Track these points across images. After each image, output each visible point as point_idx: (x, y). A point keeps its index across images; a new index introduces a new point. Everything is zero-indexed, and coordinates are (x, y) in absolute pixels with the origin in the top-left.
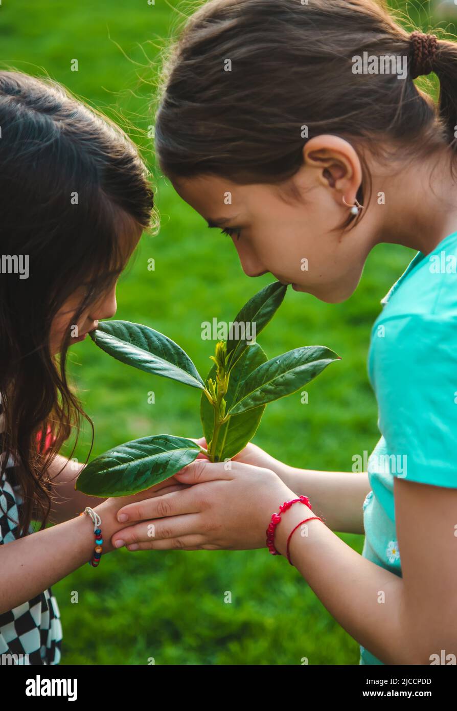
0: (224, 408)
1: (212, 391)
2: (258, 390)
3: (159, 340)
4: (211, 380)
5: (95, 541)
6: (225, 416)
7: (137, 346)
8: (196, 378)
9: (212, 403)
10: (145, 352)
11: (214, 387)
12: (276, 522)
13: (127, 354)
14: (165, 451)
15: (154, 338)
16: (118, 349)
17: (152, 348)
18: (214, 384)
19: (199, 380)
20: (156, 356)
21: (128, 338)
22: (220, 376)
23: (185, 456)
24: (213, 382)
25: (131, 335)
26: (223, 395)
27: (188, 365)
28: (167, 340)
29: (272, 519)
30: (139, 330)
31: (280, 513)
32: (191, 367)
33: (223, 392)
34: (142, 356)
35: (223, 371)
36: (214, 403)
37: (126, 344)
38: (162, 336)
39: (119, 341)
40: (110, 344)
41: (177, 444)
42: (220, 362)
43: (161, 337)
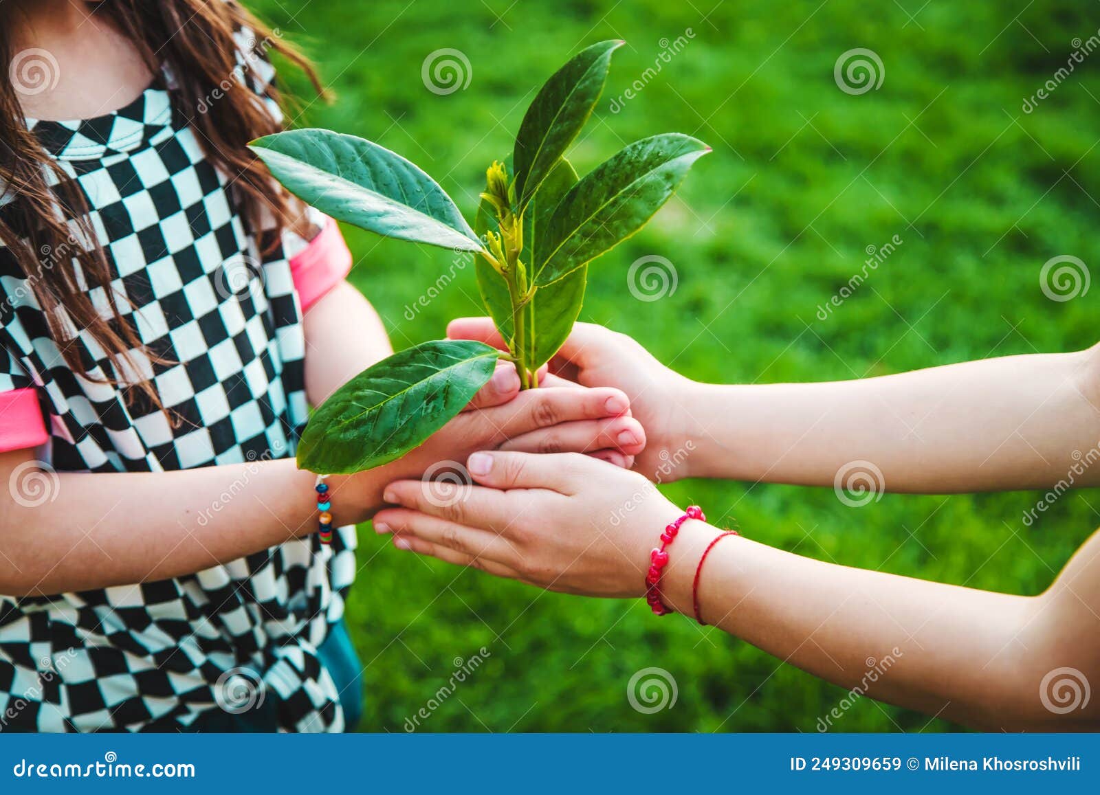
0: (524, 276)
1: (497, 252)
2: (573, 237)
3: (390, 165)
4: (490, 233)
5: (317, 505)
6: (528, 289)
7: (353, 181)
8: (465, 234)
9: (501, 272)
10: (370, 194)
11: (498, 244)
12: (660, 564)
13: (339, 201)
14: (438, 371)
15: (382, 164)
16: (324, 193)
17: (381, 185)
18: (497, 239)
19: (471, 238)
20: (391, 201)
21: (334, 165)
22: (505, 224)
23: (473, 371)
24: (495, 235)
25: (339, 157)
26: (516, 254)
27: (448, 210)
28: (405, 164)
29: (653, 559)
30: (351, 148)
31: (664, 547)
32: (454, 214)
33: (515, 250)
34: (368, 204)
35: (508, 215)
36: (504, 271)
37: (334, 180)
38: (396, 158)
39: (320, 174)
40: (307, 182)
41: (455, 354)
42: (500, 199)
43: (394, 160)
